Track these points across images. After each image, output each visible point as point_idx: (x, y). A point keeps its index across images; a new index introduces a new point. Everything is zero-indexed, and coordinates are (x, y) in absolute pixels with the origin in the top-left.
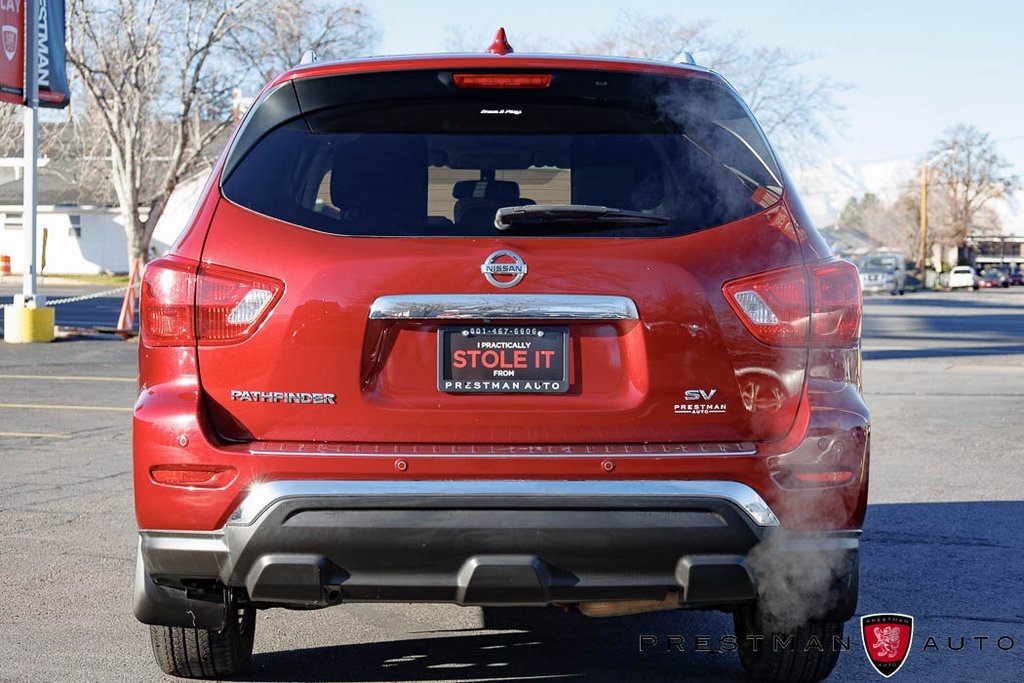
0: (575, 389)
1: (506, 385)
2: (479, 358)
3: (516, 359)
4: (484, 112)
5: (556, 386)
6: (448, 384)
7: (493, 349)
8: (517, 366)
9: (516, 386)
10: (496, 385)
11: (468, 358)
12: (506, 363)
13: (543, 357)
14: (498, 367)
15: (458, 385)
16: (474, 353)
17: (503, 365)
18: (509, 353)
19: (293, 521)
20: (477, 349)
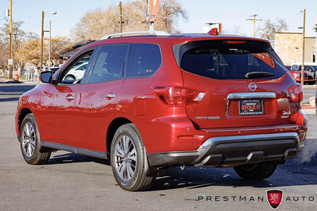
0: (264, 114)
1: (252, 113)
2: (247, 107)
3: (254, 107)
4: (230, 49)
5: (261, 113)
6: (242, 113)
7: (249, 105)
8: (254, 109)
9: (254, 113)
10: (250, 113)
11: (245, 107)
12: (252, 108)
13: (258, 106)
14: (250, 109)
15: (243, 113)
16: (246, 106)
17: (251, 109)
18: (252, 105)
19: (217, 147)
20: (246, 105)
